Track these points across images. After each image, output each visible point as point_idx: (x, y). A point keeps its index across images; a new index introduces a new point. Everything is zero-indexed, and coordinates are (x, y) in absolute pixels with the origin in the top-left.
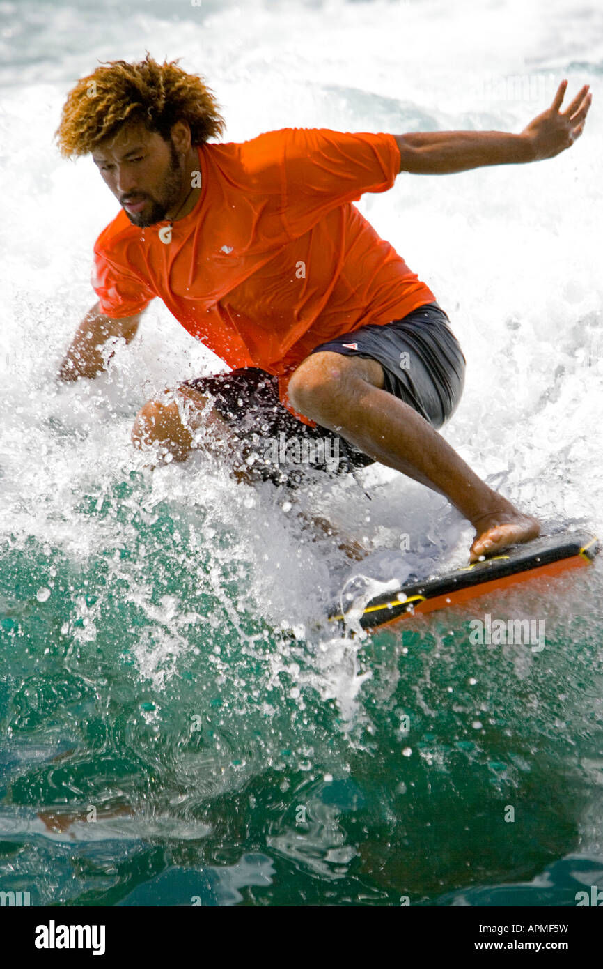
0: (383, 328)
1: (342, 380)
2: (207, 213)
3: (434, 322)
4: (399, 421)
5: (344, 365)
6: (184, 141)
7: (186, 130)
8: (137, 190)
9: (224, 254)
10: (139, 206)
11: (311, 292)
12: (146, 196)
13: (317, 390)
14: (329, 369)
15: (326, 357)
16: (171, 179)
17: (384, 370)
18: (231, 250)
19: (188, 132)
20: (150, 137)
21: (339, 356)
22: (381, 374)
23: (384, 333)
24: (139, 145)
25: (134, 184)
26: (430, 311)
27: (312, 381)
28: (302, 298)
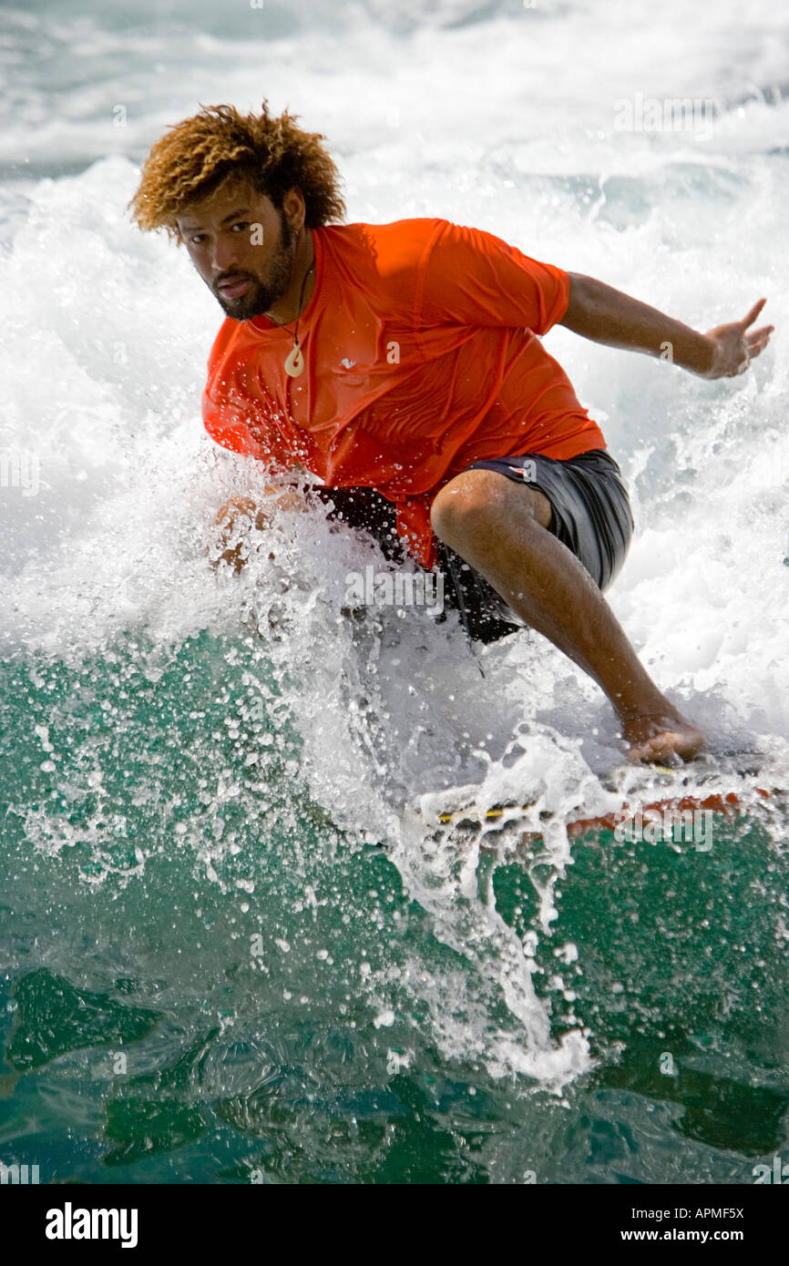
0: (552, 462)
1: (506, 507)
2: (321, 317)
3: (606, 472)
4: (564, 575)
5: (509, 491)
6: (296, 216)
7: (300, 203)
8: (238, 268)
9: (343, 368)
10: (240, 289)
11: (456, 416)
12: (249, 276)
13: (475, 514)
14: (492, 492)
15: (490, 476)
16: (280, 258)
17: (552, 510)
18: (353, 364)
19: (302, 206)
20: (259, 200)
21: (505, 478)
22: (549, 515)
23: (554, 466)
24: (245, 206)
25: (235, 260)
26: (601, 460)
27: (470, 500)
28: (444, 422)
